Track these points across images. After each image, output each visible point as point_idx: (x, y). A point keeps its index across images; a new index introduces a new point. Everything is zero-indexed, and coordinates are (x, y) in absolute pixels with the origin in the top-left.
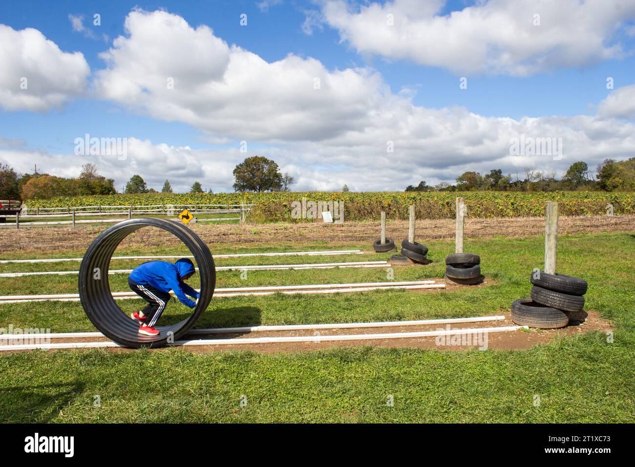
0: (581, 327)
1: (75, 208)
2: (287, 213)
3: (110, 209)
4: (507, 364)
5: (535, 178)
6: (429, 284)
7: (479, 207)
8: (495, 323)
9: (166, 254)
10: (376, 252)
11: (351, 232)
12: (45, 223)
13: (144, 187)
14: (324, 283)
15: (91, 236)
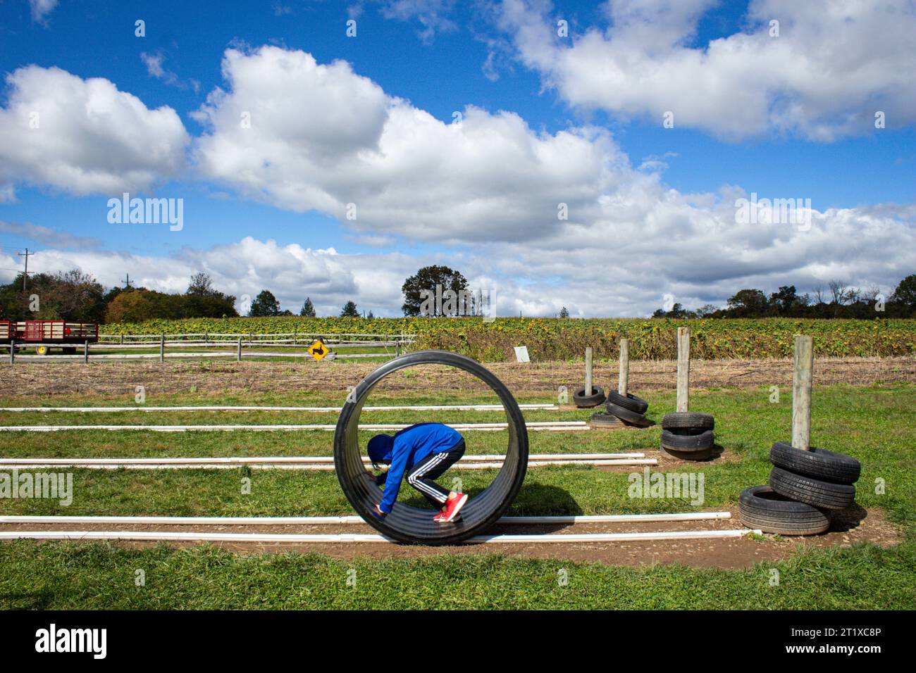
0: (848, 535)
1: (172, 335)
2: (465, 348)
3: (220, 338)
4: (704, 592)
5: (846, 299)
6: (635, 458)
7: (748, 342)
8: (713, 523)
9: (274, 404)
10: (578, 407)
11: (549, 376)
12: (123, 356)
13: (276, 308)
14: (478, 454)
15: (177, 376)
